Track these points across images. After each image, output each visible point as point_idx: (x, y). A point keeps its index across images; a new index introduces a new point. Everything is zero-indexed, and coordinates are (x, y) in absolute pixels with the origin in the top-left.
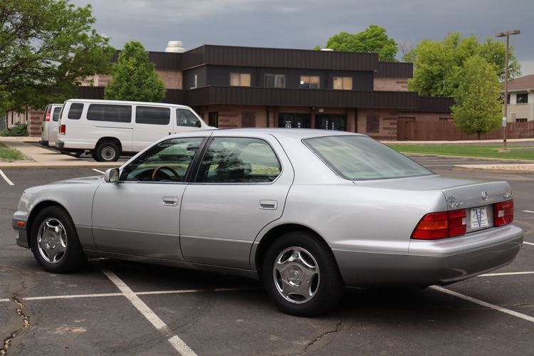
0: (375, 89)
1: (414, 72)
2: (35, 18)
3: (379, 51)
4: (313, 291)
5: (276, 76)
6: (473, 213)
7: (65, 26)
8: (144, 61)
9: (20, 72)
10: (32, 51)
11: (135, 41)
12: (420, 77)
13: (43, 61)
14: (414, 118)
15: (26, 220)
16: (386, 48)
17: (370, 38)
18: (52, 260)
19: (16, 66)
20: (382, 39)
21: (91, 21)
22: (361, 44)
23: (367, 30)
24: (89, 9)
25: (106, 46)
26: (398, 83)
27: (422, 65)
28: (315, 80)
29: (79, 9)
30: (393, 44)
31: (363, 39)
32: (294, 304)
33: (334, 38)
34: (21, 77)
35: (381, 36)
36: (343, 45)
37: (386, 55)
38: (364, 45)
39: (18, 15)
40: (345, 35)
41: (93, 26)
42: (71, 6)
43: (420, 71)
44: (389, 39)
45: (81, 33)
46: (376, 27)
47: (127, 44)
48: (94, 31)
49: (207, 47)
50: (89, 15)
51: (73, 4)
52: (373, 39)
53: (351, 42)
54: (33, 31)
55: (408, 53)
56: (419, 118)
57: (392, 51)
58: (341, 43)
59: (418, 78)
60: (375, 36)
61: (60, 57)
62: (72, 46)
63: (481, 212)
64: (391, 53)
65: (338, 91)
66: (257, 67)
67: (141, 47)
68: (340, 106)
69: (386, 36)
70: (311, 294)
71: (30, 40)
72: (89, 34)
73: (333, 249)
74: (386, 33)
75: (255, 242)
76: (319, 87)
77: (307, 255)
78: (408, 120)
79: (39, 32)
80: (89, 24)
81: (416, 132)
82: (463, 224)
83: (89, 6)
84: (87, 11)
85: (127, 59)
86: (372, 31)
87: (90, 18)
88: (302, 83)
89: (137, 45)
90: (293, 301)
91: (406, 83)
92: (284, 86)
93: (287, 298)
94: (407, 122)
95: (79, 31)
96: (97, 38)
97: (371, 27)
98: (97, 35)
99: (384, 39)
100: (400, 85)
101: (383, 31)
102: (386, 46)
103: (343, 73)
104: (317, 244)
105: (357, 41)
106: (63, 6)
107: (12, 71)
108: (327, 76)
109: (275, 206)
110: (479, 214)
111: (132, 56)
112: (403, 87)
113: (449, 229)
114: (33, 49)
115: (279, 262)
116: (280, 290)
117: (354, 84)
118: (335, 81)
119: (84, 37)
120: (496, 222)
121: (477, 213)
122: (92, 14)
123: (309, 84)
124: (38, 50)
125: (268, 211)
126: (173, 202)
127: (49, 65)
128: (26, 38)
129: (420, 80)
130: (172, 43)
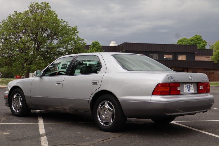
0: (196, 60)
1: (213, 53)
2: (55, 31)
3: (199, 45)
4: (112, 120)
5: (154, 55)
6: (185, 86)
7: (66, 34)
8: (100, 49)
9: (49, 53)
10: (53, 45)
11: (96, 41)
12: (216, 56)
13: (58, 49)
14: (213, 72)
15: (8, 95)
16: (202, 44)
17: (195, 40)
18: (17, 111)
19: (48, 50)
20: (200, 40)
21: (77, 33)
22: (191, 42)
23: (194, 37)
24: (76, 28)
25: (83, 42)
26: (206, 58)
27: (217, 51)
28: (170, 56)
29: (72, 28)
30: (205, 42)
31: (192, 40)
32: (105, 126)
33: (180, 40)
34: (50, 55)
35: (200, 39)
36: (184, 43)
37: (202, 47)
38: (193, 43)
39: (49, 31)
40: (185, 39)
41: (77, 34)
42: (69, 26)
43: (216, 53)
44: (203, 40)
45: (72, 37)
46: (198, 35)
47: (93, 42)
48: (78, 36)
49: (126, 43)
50: (76, 30)
51: (70, 26)
52: (196, 40)
53: (187, 42)
54: (55, 37)
55: (211, 46)
56: (215, 72)
57: (204, 45)
58: (183, 42)
59: (215, 56)
60: (197, 39)
61: (64, 47)
62: (69, 42)
63: (190, 86)
64: (204, 46)
65: (180, 61)
66: (146, 51)
67: (99, 43)
68: (181, 67)
69: (202, 39)
70: (112, 122)
71: (53, 41)
72: (76, 37)
73: (120, 101)
74: (202, 38)
75: (90, 99)
76: (172, 59)
77: (110, 104)
78: (211, 73)
79: (57, 37)
80: (76, 34)
81: (214, 78)
82: (178, 89)
83: (76, 26)
84: (75, 28)
85: (93, 48)
86: (196, 37)
87: (76, 31)
88: (165, 58)
89: (97, 43)
90: (105, 125)
91: (210, 58)
92: (157, 59)
93: (102, 124)
94: (210, 74)
95: (72, 36)
96: (79, 39)
97: (196, 35)
98: (79, 38)
99: (201, 40)
100: (207, 58)
101: (201, 37)
102: (202, 43)
103: (182, 54)
104: (114, 99)
105: (190, 41)
106: (66, 27)
107: (46, 53)
108: (176, 55)
109: (98, 83)
110: (188, 86)
111: (95, 47)
112: (208, 59)
113: (170, 91)
114: (54, 44)
115: (99, 108)
116: (100, 120)
117: (187, 58)
118: (179, 57)
119: (74, 38)
120: (199, 92)
121: (187, 86)
122: (77, 29)
123: (168, 58)
124: (56, 44)
125: (95, 85)
126: (59, 84)
127: (60, 50)
128: (52, 40)
129: (216, 57)
130: (112, 42)
